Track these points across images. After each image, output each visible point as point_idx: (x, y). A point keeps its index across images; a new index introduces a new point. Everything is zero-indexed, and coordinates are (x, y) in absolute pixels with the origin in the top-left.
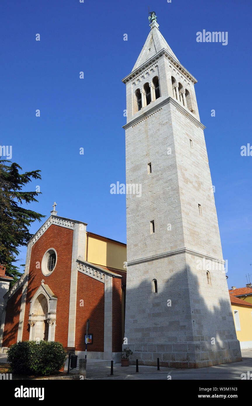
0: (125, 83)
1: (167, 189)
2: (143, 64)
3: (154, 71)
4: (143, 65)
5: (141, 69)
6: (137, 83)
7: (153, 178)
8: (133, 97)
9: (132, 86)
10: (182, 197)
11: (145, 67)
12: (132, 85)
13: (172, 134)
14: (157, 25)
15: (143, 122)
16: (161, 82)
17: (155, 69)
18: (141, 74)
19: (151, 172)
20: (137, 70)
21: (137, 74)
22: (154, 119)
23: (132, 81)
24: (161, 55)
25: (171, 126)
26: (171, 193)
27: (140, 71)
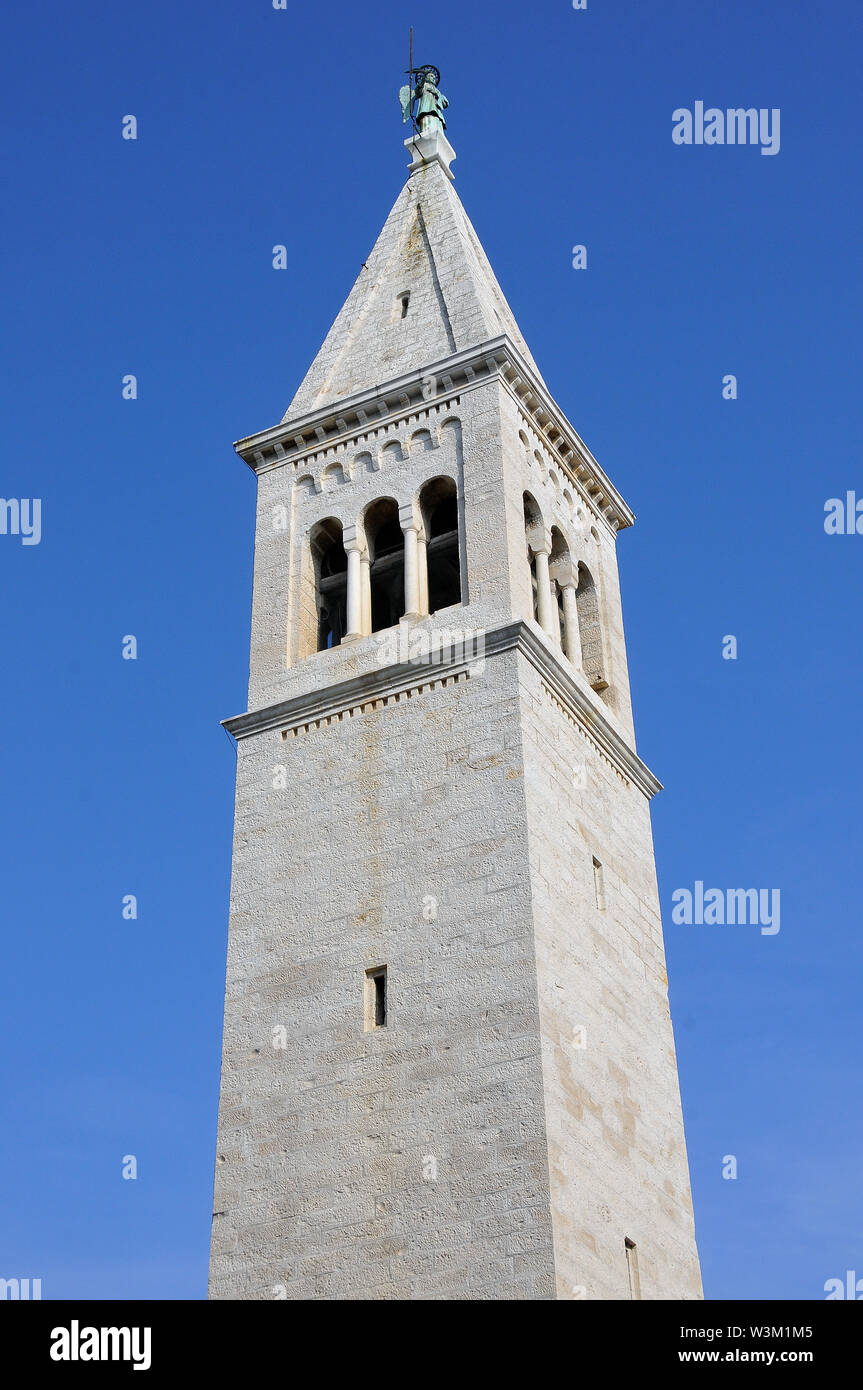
0: (251, 461)
1: (477, 1139)
2: (377, 388)
3: (431, 445)
4: (374, 394)
5: (360, 414)
6: (325, 482)
7: (393, 1057)
8: (298, 561)
9: (297, 493)
10: (560, 1202)
11: (382, 405)
12: (294, 488)
13: (520, 831)
14: (446, 153)
15: (351, 723)
16: (472, 522)
17: (442, 435)
18: (355, 440)
19: (381, 1018)
20: (335, 410)
21: (331, 429)
22: (418, 720)
23: (296, 463)
24: (482, 368)
25: (514, 784)
26: (498, 1166)
27: (353, 421)
